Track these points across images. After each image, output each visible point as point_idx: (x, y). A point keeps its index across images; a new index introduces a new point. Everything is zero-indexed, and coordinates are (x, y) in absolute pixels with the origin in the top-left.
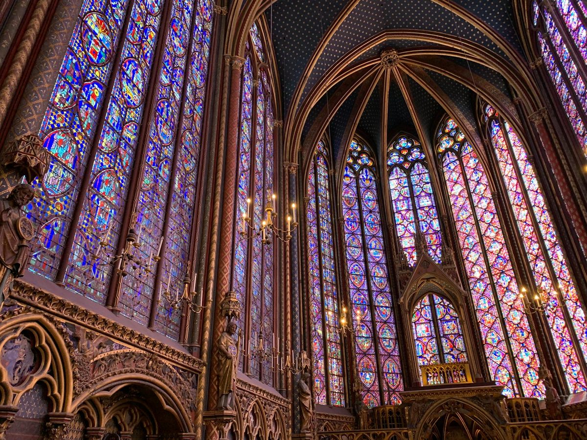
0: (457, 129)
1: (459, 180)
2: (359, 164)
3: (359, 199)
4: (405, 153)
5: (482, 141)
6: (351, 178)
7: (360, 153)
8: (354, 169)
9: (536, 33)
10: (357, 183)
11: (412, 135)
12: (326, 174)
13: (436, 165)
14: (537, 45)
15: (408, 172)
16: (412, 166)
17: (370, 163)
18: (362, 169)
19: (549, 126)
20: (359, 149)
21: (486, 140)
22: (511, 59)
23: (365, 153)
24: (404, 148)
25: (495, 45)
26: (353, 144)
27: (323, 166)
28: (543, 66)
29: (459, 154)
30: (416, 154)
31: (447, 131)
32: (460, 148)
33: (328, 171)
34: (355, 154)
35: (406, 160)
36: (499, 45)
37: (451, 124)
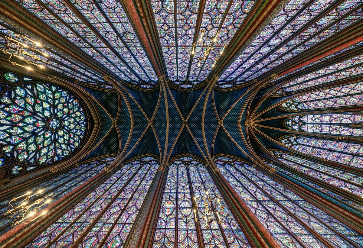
0: (287, 103)
1: (315, 103)
2: (293, 142)
3: (314, 147)
4: (294, 123)
5: (293, 94)
6: (299, 147)
7: (288, 139)
8: (295, 144)
9: (246, 82)
10: (303, 145)
11: (286, 119)
12: (292, 156)
13: (303, 113)
14: (250, 81)
15: (304, 123)
16: (302, 121)
17: (295, 137)
18: (296, 142)
19: (279, 72)
20: (286, 140)
21: (293, 93)
22: (253, 88)
23: (289, 138)
24: (292, 123)
25: (248, 93)
26: (283, 142)
27: (287, 156)
28: (257, 78)
29: (299, 103)
30: (296, 119)
31: (287, 107)
32: (296, 102)
33: (291, 155)
34: (288, 142)
35: (298, 123)
36: (248, 92)
37: (284, 105)
